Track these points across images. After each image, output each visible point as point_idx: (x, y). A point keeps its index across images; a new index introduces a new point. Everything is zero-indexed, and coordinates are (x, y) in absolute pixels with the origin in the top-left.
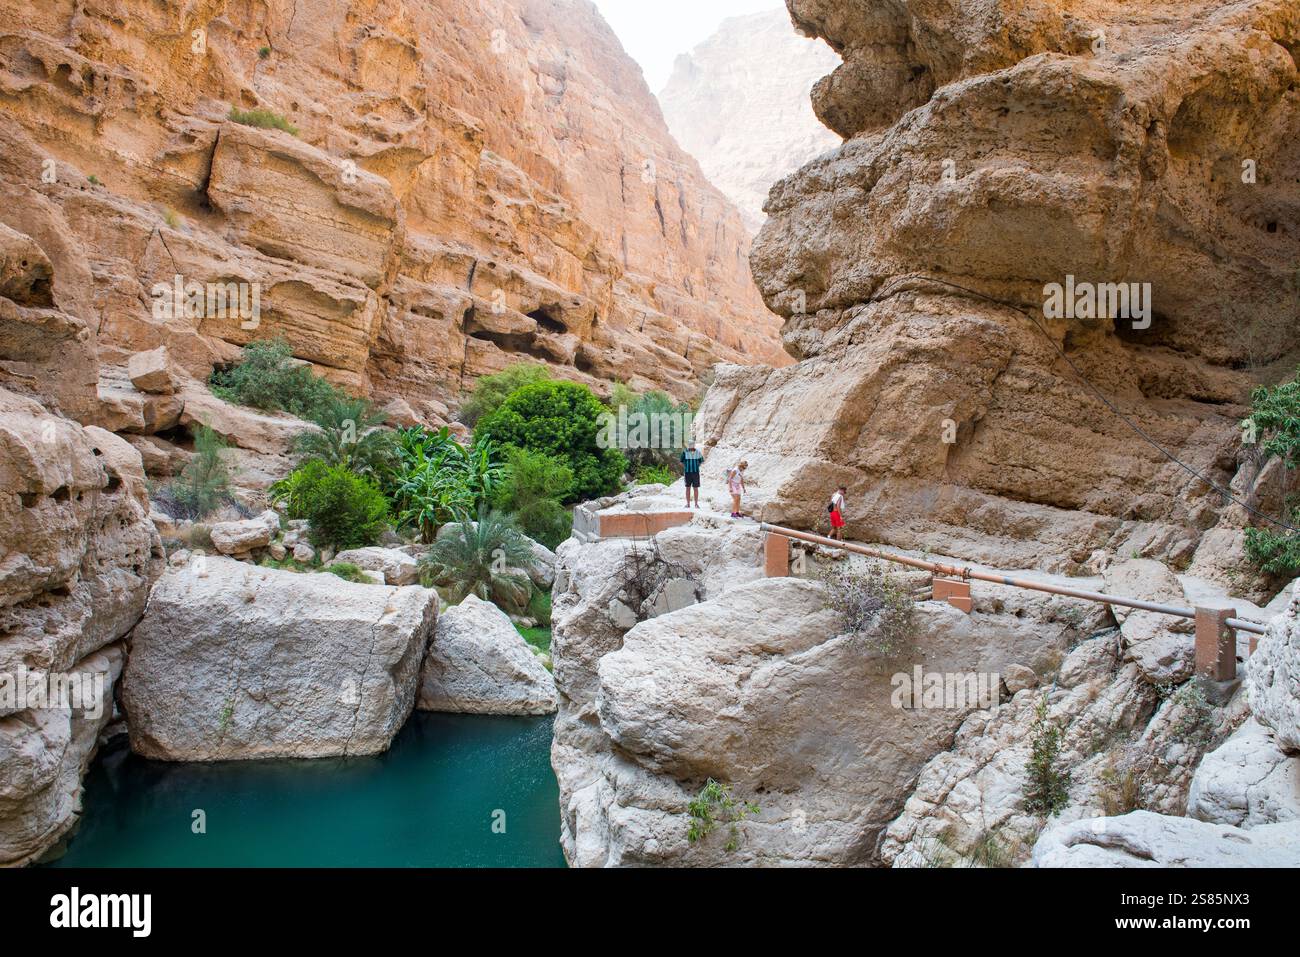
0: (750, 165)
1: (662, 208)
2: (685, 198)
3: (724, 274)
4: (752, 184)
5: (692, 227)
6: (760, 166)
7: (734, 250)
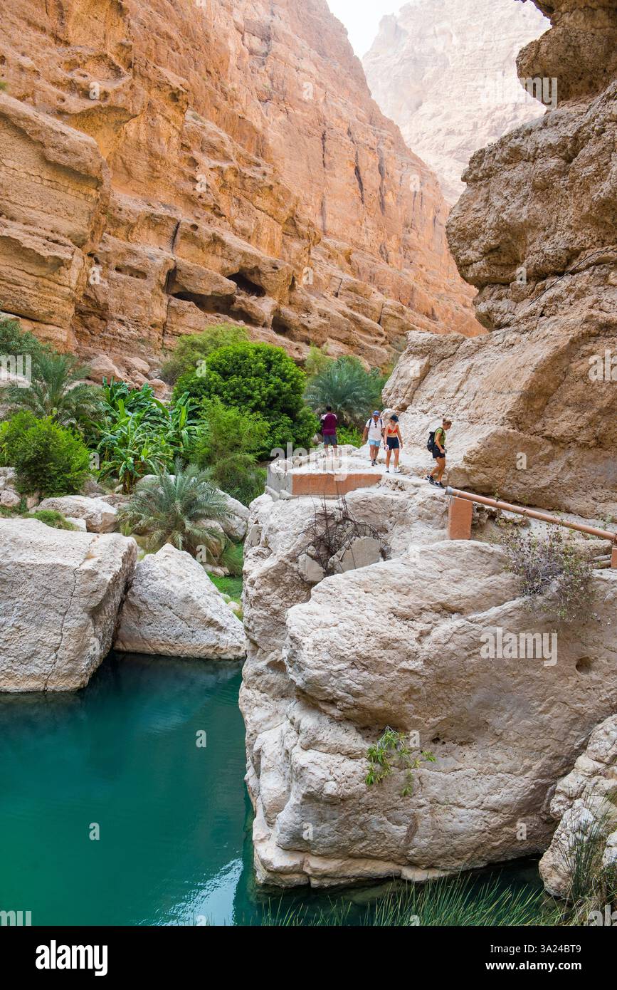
0: (450, 133)
1: (362, 175)
2: (385, 165)
3: (420, 242)
4: (451, 152)
5: (390, 194)
6: (460, 134)
7: (431, 218)
